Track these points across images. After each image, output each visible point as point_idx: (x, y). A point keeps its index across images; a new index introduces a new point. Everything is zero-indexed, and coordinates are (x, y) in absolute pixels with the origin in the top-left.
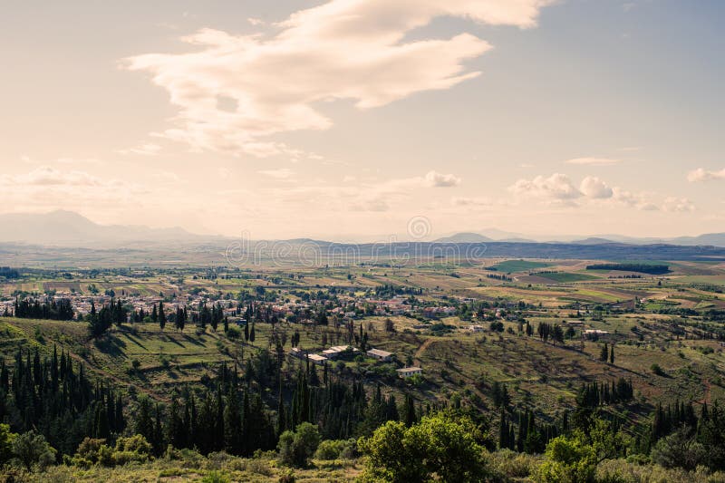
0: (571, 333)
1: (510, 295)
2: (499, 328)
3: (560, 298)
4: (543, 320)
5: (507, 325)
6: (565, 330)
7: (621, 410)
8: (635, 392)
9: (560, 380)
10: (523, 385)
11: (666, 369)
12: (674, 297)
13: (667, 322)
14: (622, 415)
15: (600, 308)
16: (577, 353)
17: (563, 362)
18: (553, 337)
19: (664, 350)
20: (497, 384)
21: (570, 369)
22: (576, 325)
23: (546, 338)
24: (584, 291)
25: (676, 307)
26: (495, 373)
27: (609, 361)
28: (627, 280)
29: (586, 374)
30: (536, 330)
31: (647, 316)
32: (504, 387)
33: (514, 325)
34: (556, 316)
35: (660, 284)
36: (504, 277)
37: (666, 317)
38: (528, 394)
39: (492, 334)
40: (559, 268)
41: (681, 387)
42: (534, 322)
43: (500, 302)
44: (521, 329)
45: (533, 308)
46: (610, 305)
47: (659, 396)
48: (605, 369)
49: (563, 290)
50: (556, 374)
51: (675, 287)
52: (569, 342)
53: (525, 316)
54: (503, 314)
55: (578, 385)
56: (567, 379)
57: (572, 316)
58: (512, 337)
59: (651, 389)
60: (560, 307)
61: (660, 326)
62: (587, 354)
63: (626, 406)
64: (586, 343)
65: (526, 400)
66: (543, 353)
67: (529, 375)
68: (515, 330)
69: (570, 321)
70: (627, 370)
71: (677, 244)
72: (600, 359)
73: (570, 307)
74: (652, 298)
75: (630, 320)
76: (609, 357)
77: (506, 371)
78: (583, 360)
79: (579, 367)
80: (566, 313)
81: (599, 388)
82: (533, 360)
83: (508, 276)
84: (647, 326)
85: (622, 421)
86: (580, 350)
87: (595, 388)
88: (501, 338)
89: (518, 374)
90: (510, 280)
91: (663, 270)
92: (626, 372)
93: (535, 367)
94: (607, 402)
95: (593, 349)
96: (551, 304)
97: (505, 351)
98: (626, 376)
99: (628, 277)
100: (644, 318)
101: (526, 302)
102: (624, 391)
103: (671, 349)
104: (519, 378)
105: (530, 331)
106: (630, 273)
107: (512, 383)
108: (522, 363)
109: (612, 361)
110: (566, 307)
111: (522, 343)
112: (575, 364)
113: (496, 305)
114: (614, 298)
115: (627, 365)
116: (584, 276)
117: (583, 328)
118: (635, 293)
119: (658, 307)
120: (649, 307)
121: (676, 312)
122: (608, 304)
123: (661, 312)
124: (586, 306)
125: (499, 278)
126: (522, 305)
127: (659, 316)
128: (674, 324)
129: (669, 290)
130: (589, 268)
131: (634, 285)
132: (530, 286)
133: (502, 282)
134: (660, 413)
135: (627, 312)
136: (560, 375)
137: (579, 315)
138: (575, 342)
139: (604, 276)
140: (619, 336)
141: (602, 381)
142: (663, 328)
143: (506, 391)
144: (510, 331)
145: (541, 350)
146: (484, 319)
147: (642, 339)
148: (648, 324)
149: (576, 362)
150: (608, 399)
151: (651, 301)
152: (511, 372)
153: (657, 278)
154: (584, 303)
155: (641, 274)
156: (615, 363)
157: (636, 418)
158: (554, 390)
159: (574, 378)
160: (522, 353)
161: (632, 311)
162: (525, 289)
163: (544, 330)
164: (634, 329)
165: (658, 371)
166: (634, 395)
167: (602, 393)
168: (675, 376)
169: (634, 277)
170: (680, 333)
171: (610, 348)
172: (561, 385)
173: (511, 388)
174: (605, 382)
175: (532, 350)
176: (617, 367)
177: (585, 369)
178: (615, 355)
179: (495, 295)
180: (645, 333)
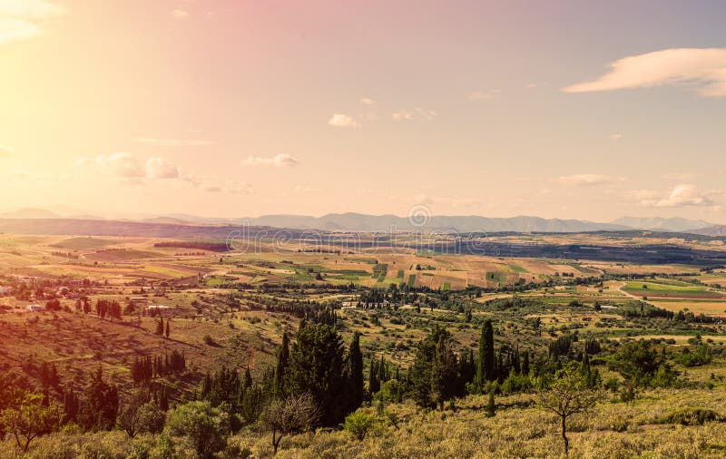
0: (131, 308)
1: (75, 273)
2: (55, 307)
3: (127, 275)
4: (105, 297)
5: (63, 301)
6: (123, 306)
7: (173, 381)
8: (188, 363)
9: (116, 356)
10: (75, 364)
11: (217, 339)
12: (233, 273)
13: (224, 296)
14: (174, 385)
15: (164, 285)
16: (134, 329)
17: (119, 338)
18: (110, 314)
19: (216, 322)
20: (45, 364)
21: (126, 344)
22: (139, 301)
23: (103, 315)
24: (151, 268)
25: (234, 282)
26: (45, 353)
27: (164, 334)
28: (191, 257)
29: (142, 348)
30: (94, 308)
31: (208, 291)
32: (54, 367)
33: (72, 304)
34: (121, 293)
35: (221, 260)
36: (69, 254)
37: (225, 291)
38: (80, 372)
39: (48, 313)
40: (127, 246)
41: (229, 355)
42: (94, 299)
43: (63, 280)
44: (78, 306)
45: (98, 285)
46: (174, 281)
47: (210, 365)
48: (160, 343)
49: (128, 268)
50: (111, 350)
51: (235, 263)
52: (127, 319)
53: (88, 294)
54: (64, 292)
55: (132, 359)
56: (122, 354)
57: (135, 293)
58: (68, 315)
59: (203, 359)
60: (126, 284)
61: (218, 300)
62: (144, 329)
63: (178, 376)
64: (143, 319)
65: (77, 379)
66: (99, 330)
67: (83, 352)
68: (73, 309)
69: (133, 297)
70: (181, 342)
72: (156, 334)
73: (136, 284)
74: (213, 274)
75: (191, 295)
76: (165, 331)
77: (58, 350)
78: (140, 336)
79: (135, 342)
80: (130, 289)
81: (153, 362)
82: (89, 337)
83: (74, 254)
84: (207, 300)
85: (174, 391)
86: (137, 325)
87: (148, 363)
88: (56, 317)
89: (71, 353)
90: (77, 257)
91: (223, 248)
92: (180, 345)
93: (91, 345)
94: (160, 374)
95: (150, 323)
96: (117, 281)
97: (59, 330)
98: (179, 349)
99: (193, 254)
100: (204, 293)
101: (91, 279)
102: (178, 362)
103: (224, 322)
104: (71, 357)
105: (87, 309)
106: (195, 251)
107: (64, 362)
108: (77, 342)
109: (168, 335)
110: (132, 284)
111: (78, 321)
112: (131, 339)
113: (59, 283)
114: (179, 274)
115: (182, 337)
116: (153, 254)
117: (146, 303)
118: (196, 269)
119: (218, 282)
120: (211, 282)
121: (234, 287)
122: (173, 280)
123: (221, 287)
124: (151, 282)
125: (64, 255)
126: (87, 283)
127: (218, 291)
128: (231, 297)
129: (229, 266)
130: (157, 245)
131: (197, 262)
132: (96, 263)
133: (67, 260)
134: (209, 381)
135: (190, 287)
136: (116, 351)
137: (143, 291)
138: (133, 318)
139: (171, 253)
140: (180, 311)
141: (155, 355)
142: (221, 301)
143: (55, 370)
144: (67, 309)
145: (98, 327)
146: (43, 298)
147: (200, 312)
148: (207, 298)
149: (132, 337)
150: (161, 371)
151: (213, 277)
152: (64, 351)
153: (219, 255)
154: (150, 280)
155: (206, 252)
156: (170, 336)
157: (188, 388)
158: (109, 366)
159: (129, 354)
160: (77, 331)
161: (195, 287)
162: (91, 266)
163: (102, 307)
164: (194, 304)
165: (210, 342)
166: (187, 365)
167: (155, 366)
168: (224, 345)
169: (198, 254)
170: (235, 305)
171: (165, 322)
172: (115, 360)
173: (61, 369)
174: (159, 355)
175: (88, 327)
176: (171, 340)
177: (140, 343)
178: (171, 328)
179: (59, 273)
180: (204, 307)
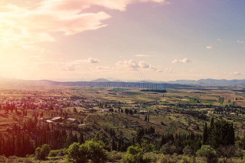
0: (136, 112)
1: (116, 99)
2: (112, 110)
3: (132, 100)
4: (126, 108)
5: (115, 109)
6: (133, 111)
7: (151, 137)
8: (156, 131)
9: (132, 127)
10: (120, 129)
11: (165, 123)
12: (168, 100)
13: (165, 108)
14: (151, 138)
15: (145, 104)
16: (137, 118)
17: (133, 121)
18: (130, 113)
19: (164, 117)
20: (111, 129)
21: (135, 124)
22: (137, 109)
23: (127, 114)
24: (140, 98)
25: (168, 103)
26: (111, 125)
27: (147, 121)
28: (154, 95)
29: (140, 125)
30: (124, 111)
31: (159, 106)
32: (114, 130)
33: (117, 109)
34: (131, 106)
35: (163, 96)
36: (114, 93)
37: (165, 106)
38: (121, 132)
39: (110, 112)
40: (132, 91)
41: (169, 129)
42: (124, 108)
43: (112, 102)
44: (119, 111)
45: (123, 104)
46: (148, 103)
47: (163, 132)
48: (146, 123)
49: (133, 98)
50: (131, 125)
51: (168, 97)
52: (135, 115)
53: (121, 106)
54: (113, 106)
55: (137, 129)
56: (134, 127)
57: (136, 106)
58: (116, 113)
59: (161, 129)
60: (132, 103)
61: (163, 109)
62: (140, 119)
63: (153, 135)
64: (140, 115)
65: (121, 134)
66: (126, 119)
67: (122, 126)
68: (117, 111)
69: (135, 108)
70: (153, 124)
71: (169, 83)
72: (145, 120)
73: (135, 103)
74: (161, 100)
75: (154, 108)
76: (147, 120)
77: (114, 125)
78: (139, 121)
79: (138, 123)
80: (134, 105)
81: (144, 130)
82: (123, 121)
83: (115, 93)
84: (159, 109)
85: (152, 140)
86: (138, 117)
87: (143, 130)
88: (113, 114)
89: (118, 126)
90: (116, 94)
91: (164, 91)
92: (152, 124)
93: (124, 123)
95: (142, 117)
96: (129, 102)
97: (114, 118)
98: (153, 126)
99: (154, 94)
100: (158, 107)
101: (121, 102)
102: (152, 130)
103: (167, 117)
104: (118, 127)
105: (122, 111)
106: (154, 92)
107: (116, 128)
108: (119, 122)
109: (148, 121)
110: (134, 103)
111: (120, 115)
112: (137, 122)
113: (111, 103)
114: (149, 100)
115: (153, 122)
116: (140, 93)
117: (139, 110)
118: (155, 99)
119: (163, 103)
120: (160, 104)
121: (168, 105)
122: (147, 102)
123: (164, 105)
124: (140, 103)
125: (112, 94)
126: (120, 103)
127: (163, 106)
128: (168, 108)
129: (166, 98)
130: (141, 91)
131: (155, 96)
132: (122, 96)
133: (113, 95)
134: (163, 137)
135: (153, 105)
136: (132, 126)
137: (138, 106)
138: (137, 115)
139: (146, 93)
140: (151, 113)
141: (145, 127)
142: (164, 110)
143: (114, 131)
144: (116, 111)
145: (126, 118)
146: (107, 108)
147: (158, 114)
148: (160, 109)
149: (137, 121)
150: (147, 133)
151: (161, 101)
152: (116, 125)
153: (162, 94)
154: (139, 102)
155: (158, 93)
156: (149, 121)
157: (156, 139)
158: (130, 131)
159: (136, 127)
160: (120, 119)
161: (155, 105)
162: (121, 97)
163: (127, 111)
164: (155, 110)
165: (163, 124)
166: (155, 131)
167: (145, 131)
168: (168, 125)
169: (155, 93)
170: (169, 111)
171: (148, 116)
172: (132, 129)
173: (116, 131)
174: (146, 128)
175: (123, 117)
176: (150, 123)
177: (140, 124)
178: (149, 119)
179: (111, 100)
180: (159, 111)
